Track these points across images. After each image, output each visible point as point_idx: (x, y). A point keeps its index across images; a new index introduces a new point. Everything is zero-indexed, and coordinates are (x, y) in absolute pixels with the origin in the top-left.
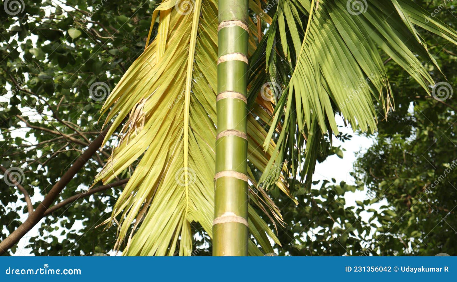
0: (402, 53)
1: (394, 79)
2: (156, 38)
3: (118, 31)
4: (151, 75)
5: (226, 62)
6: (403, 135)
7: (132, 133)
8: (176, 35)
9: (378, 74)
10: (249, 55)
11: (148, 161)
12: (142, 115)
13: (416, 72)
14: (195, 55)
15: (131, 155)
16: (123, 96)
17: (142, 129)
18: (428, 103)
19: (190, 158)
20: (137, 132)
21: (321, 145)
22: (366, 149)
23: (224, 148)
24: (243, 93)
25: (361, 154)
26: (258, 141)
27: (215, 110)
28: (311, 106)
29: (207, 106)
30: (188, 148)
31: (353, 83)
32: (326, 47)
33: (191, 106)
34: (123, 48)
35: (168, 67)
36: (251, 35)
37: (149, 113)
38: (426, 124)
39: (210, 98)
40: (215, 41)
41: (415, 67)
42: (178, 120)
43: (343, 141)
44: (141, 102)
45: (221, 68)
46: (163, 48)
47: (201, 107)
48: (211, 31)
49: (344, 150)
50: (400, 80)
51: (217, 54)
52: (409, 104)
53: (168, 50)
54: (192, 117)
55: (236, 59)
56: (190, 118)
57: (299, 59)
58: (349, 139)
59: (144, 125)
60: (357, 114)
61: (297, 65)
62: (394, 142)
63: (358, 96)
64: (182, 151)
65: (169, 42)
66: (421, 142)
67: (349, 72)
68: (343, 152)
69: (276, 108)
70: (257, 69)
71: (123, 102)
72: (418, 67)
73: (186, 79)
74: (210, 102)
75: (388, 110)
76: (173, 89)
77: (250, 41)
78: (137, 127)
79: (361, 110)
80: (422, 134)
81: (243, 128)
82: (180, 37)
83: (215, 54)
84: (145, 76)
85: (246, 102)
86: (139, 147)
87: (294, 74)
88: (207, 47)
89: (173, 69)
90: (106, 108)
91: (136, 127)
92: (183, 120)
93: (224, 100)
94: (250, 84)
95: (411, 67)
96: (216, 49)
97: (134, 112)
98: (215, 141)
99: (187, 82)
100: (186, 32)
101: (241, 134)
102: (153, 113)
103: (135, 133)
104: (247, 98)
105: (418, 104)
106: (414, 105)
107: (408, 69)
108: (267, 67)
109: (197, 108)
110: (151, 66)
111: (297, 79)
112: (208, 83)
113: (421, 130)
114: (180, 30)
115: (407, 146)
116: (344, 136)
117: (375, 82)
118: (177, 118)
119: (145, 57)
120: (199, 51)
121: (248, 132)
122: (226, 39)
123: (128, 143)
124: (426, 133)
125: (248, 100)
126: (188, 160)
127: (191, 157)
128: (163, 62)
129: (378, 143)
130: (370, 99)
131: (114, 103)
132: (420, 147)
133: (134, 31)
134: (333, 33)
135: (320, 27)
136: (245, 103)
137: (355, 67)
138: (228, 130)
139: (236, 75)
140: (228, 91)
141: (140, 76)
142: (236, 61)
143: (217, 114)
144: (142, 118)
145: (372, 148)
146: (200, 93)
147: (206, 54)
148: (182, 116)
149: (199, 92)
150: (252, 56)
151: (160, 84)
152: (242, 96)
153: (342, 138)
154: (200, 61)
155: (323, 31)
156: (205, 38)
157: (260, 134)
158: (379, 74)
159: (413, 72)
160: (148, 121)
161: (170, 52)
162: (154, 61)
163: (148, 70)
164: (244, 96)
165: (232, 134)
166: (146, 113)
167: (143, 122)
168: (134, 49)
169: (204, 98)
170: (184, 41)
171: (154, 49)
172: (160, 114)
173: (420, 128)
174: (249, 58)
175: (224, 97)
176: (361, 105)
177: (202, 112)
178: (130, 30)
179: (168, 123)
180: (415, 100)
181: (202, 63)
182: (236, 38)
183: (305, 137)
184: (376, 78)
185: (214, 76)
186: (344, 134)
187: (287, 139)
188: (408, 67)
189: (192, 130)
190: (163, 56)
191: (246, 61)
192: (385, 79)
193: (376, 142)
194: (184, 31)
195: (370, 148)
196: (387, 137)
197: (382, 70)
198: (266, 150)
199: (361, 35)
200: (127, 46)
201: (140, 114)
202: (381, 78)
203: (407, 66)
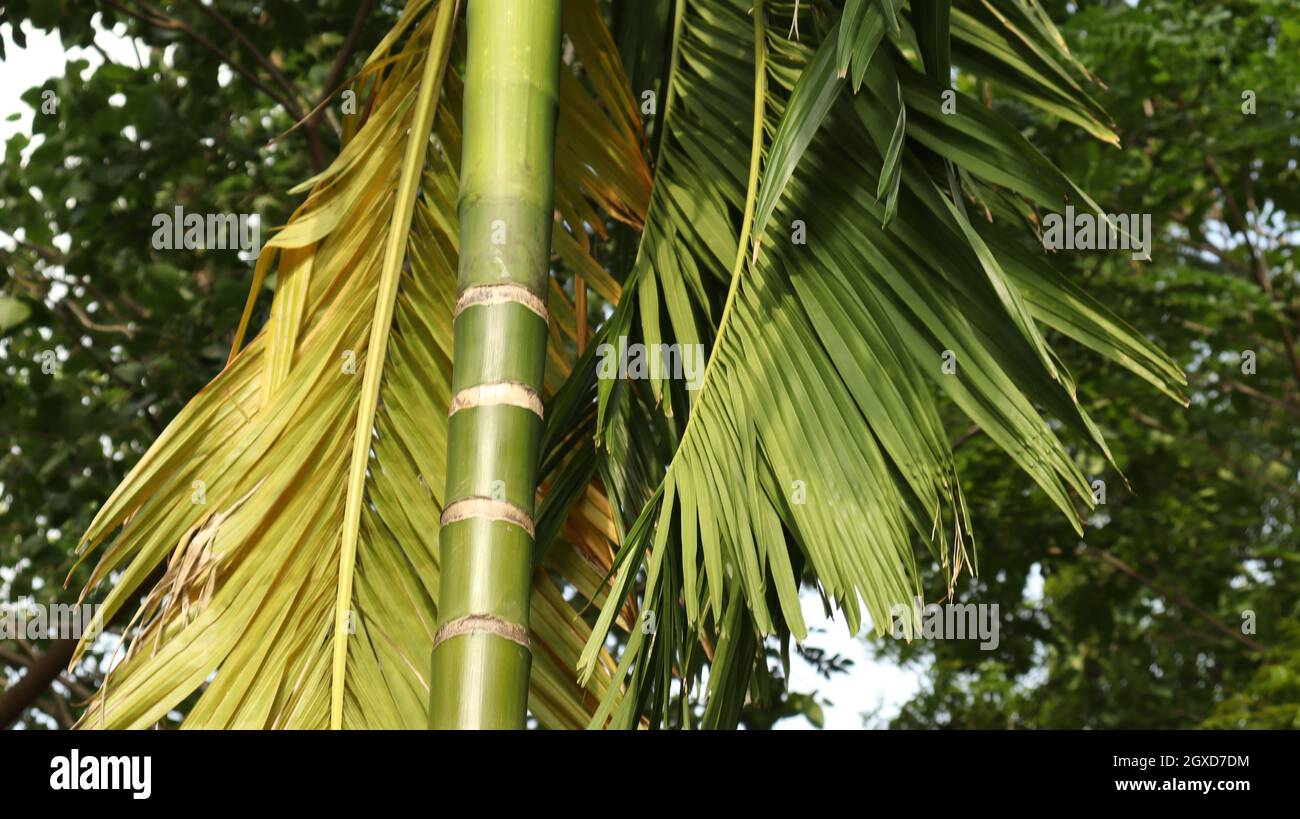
0: (1002, 405)
1: (985, 492)
2: (265, 329)
3: (147, 313)
4: (243, 440)
5: (475, 410)
6: (1009, 667)
7: (173, 618)
8: (328, 321)
9: (931, 464)
10: (548, 394)
11: (219, 708)
12: (208, 563)
13: (1040, 462)
14: (381, 385)
15: (167, 686)
16: (150, 505)
17: (205, 609)
18: (1086, 571)
19: (349, 702)
20: (188, 615)
21: (753, 676)
22: (896, 705)
23: (458, 670)
24: (524, 503)
25: (881, 720)
26: (562, 656)
27: (437, 554)
28: (728, 552)
29: (413, 542)
30: (347, 668)
31: (856, 488)
32: (777, 374)
33: (362, 542)
34: (161, 361)
35: (295, 421)
36: (555, 332)
37: (229, 558)
38: (1078, 636)
39: (422, 518)
40: (446, 344)
41: (1038, 448)
42: (321, 582)
43: (827, 675)
44: (207, 525)
45: (459, 428)
46: (285, 361)
47: (391, 543)
48: (435, 316)
49: (828, 703)
50: (1002, 495)
51: (450, 385)
52: (1026, 572)
53: (300, 367)
54: (362, 574)
55: (506, 402)
56: (358, 578)
57: (695, 408)
58: (845, 672)
59: (214, 595)
60: (865, 579)
61: (690, 424)
62: (982, 686)
63: (870, 527)
64: (328, 677)
65: (304, 344)
66: (1062, 692)
67: (844, 453)
68: (826, 710)
69: (621, 552)
70: (568, 437)
71: (150, 520)
72: (1049, 449)
73: (350, 455)
74: (421, 531)
75: (956, 571)
76: (308, 487)
77: (551, 350)
78: (191, 602)
79: (876, 569)
80: (1066, 666)
81: (519, 612)
82: (338, 328)
83: (443, 384)
84: (223, 443)
85: (532, 532)
86: (191, 663)
87: (679, 451)
88: (421, 363)
89: (310, 427)
90: (94, 540)
91: (186, 600)
92: (335, 583)
93: (465, 524)
94: (547, 479)
95: (1027, 447)
96: (448, 369)
97: (185, 552)
98: (430, 650)
99: (352, 466)
100: (358, 316)
101: (510, 629)
102: (245, 557)
103: (181, 618)
104: (536, 522)
105: (1054, 571)
106: (1043, 573)
107: (1018, 453)
108: (599, 431)
109: (381, 545)
110: (243, 413)
111: (689, 467)
112: (417, 471)
113: (1063, 654)
114: (341, 308)
115: (1020, 701)
116: (831, 663)
117: (921, 487)
118: (318, 575)
119: (227, 385)
120: (394, 372)
121: (535, 627)
122: (479, 340)
123: (158, 651)
124: (1077, 663)
125: (537, 529)
126: (345, 707)
127: (355, 700)
128: (285, 401)
129: (936, 687)
130: (903, 539)
131: (122, 524)
132: (1061, 707)
133: (197, 310)
134: (802, 337)
135: (763, 317)
136: (528, 535)
137: (863, 440)
138: (473, 617)
139: (503, 450)
140: (478, 497)
141: (208, 443)
142: (507, 408)
143: (442, 567)
144: (208, 573)
145: (914, 703)
146: (391, 500)
147: (416, 383)
148: (331, 571)
149: (389, 500)
150: (556, 396)
151: (270, 471)
152: (519, 514)
153: (825, 666)
154: (396, 406)
155: (770, 328)
156: (415, 336)
157: (570, 635)
158: (933, 465)
159: (1032, 462)
160: (226, 581)
161: (305, 375)
162: (256, 398)
163: (236, 427)
164: (526, 514)
165: (484, 629)
166: (219, 557)
167: (210, 587)
168: (196, 364)
169: (403, 518)
170: (352, 338)
171: (257, 363)
172: (266, 561)
173: (1059, 646)
174: (546, 400)
175: (466, 515)
176: (876, 556)
177: (397, 560)
178: (182, 306)
179: (288, 591)
180: (1046, 561)
181: (402, 409)
182: (508, 336)
183: (707, 649)
184: (924, 474)
185: (439, 453)
186: (829, 655)
187: (650, 651)
188: (1020, 448)
189: (362, 615)
190: (284, 385)
191: (538, 410)
192: (950, 479)
193: (928, 685)
194: (353, 310)
195: (909, 703)
196: (962, 670)
197: (941, 452)
198: (584, 679)
199: (883, 345)
200: (172, 357)
201: (203, 561)
202: (939, 475)
203: (1014, 442)
